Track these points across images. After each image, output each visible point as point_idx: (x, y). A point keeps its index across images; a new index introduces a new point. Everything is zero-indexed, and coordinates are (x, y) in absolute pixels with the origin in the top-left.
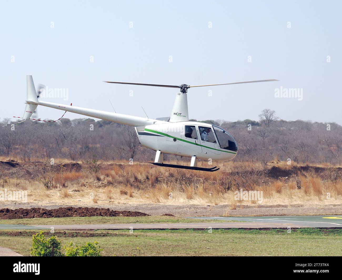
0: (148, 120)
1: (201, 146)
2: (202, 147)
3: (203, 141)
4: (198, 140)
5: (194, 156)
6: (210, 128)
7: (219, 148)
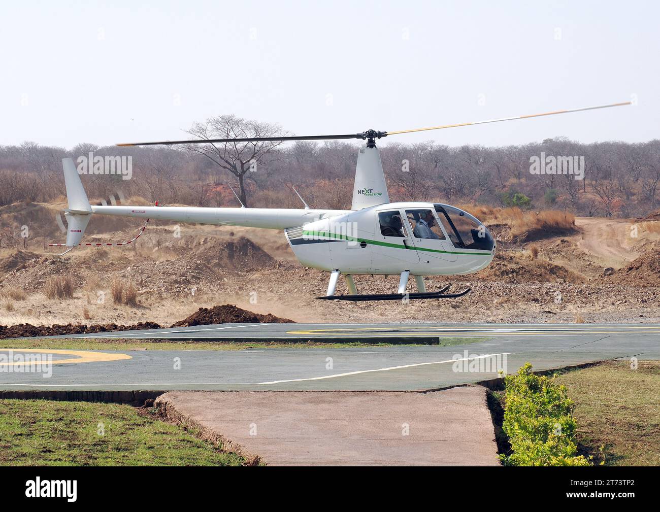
0: (308, 213)
1: (415, 248)
2: (418, 251)
3: (419, 239)
4: (409, 238)
5: (406, 271)
6: (430, 211)
7: (453, 249)
